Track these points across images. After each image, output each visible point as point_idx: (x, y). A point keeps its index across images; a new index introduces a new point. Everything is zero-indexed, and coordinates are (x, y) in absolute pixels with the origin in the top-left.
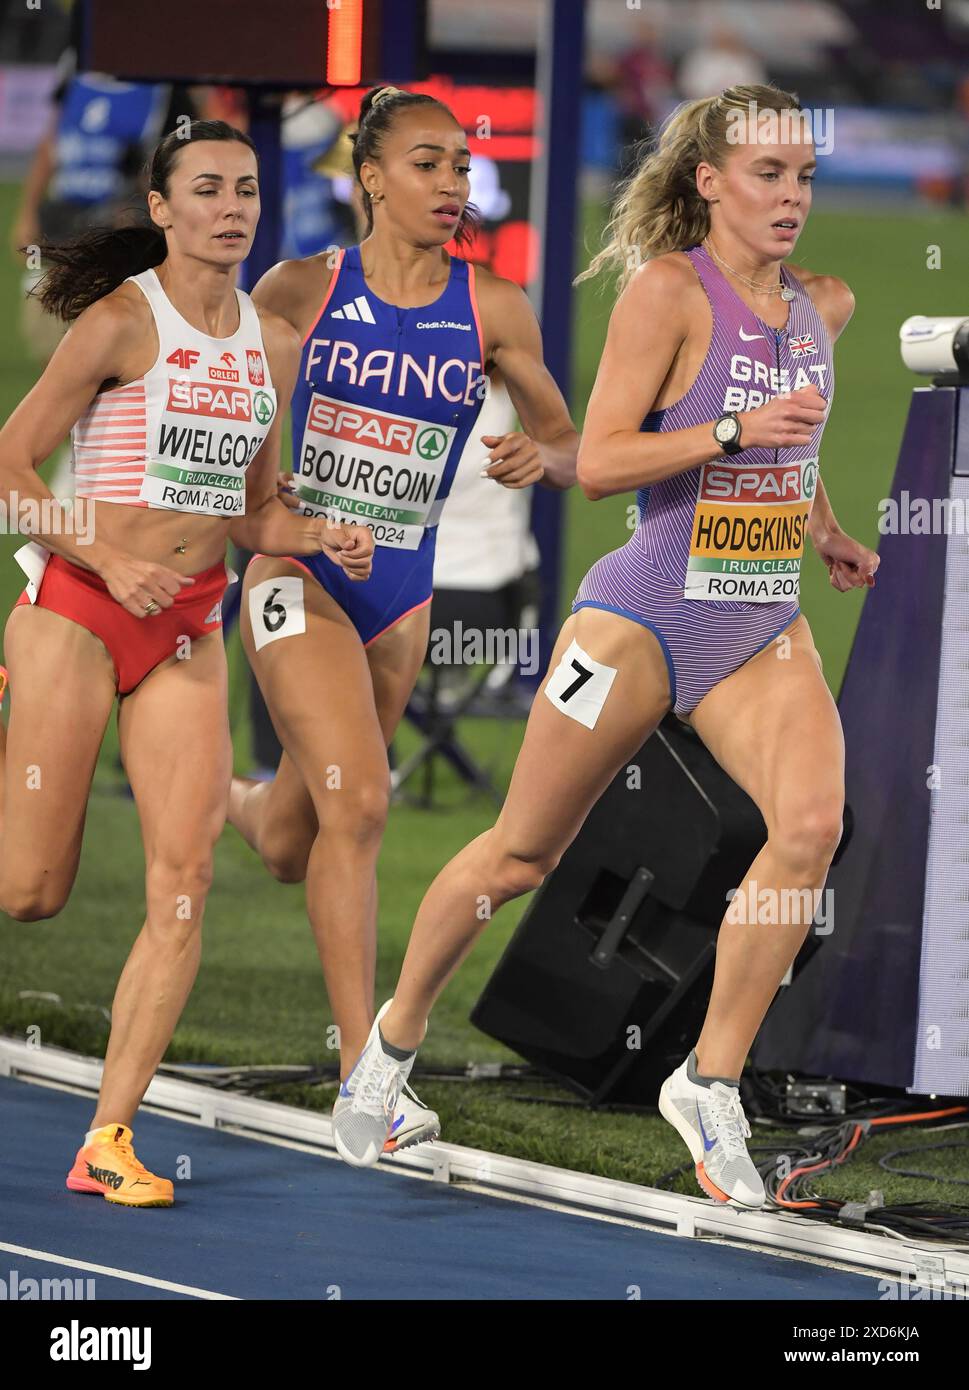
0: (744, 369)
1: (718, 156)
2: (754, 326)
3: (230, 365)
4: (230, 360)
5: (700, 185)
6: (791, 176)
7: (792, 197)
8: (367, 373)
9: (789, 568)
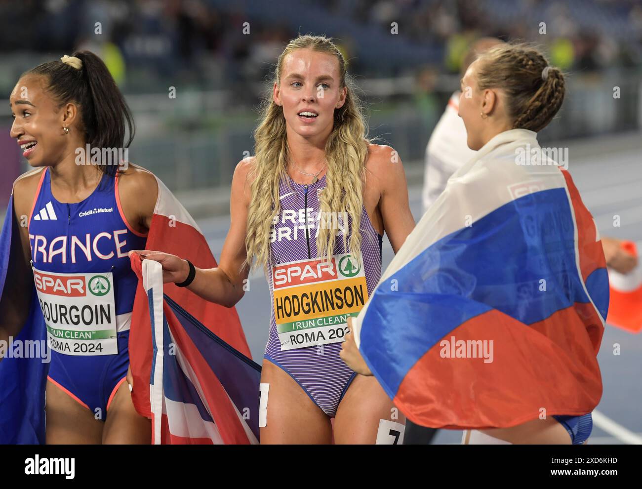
5: (275, 97)
7: (307, 97)
8: (52, 253)
9: (337, 322)
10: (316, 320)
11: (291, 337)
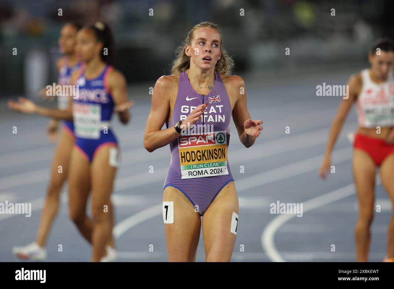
5: (186, 52)
7: (208, 49)
9: (214, 165)
10: (204, 164)
11: (189, 172)
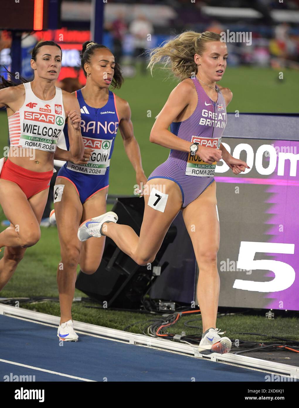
0: (206, 113)
1: (200, 52)
2: (209, 101)
3: (48, 108)
4: (48, 107)
5: (195, 60)
6: (221, 58)
7: (222, 64)
8: (88, 128)
9: (212, 167)
10: (205, 165)
11: (193, 170)
